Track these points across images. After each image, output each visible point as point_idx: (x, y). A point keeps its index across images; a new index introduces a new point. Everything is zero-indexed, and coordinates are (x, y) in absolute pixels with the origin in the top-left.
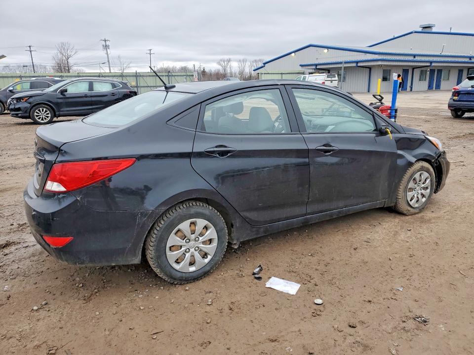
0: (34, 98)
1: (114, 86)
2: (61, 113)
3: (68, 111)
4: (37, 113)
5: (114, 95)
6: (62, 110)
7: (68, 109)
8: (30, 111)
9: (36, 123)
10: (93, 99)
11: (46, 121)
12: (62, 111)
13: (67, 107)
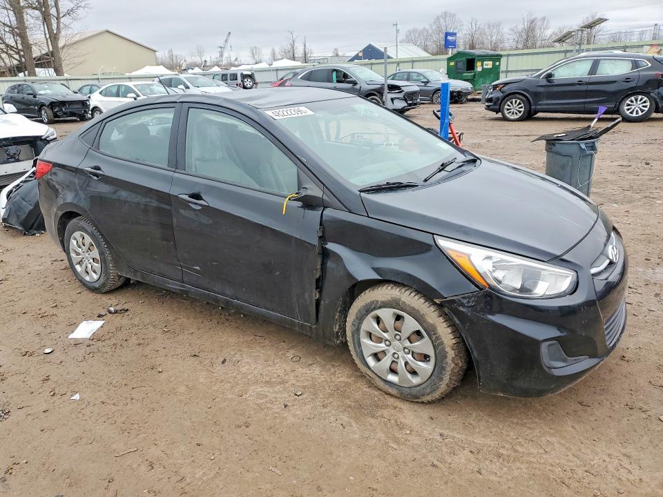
0: (509, 86)
1: (635, 65)
2: (538, 107)
3: (549, 104)
4: (508, 105)
5: (627, 82)
6: (539, 103)
7: (549, 102)
8: (501, 102)
9: (505, 119)
10: (591, 87)
11: (516, 117)
12: (540, 105)
13: (548, 99)
